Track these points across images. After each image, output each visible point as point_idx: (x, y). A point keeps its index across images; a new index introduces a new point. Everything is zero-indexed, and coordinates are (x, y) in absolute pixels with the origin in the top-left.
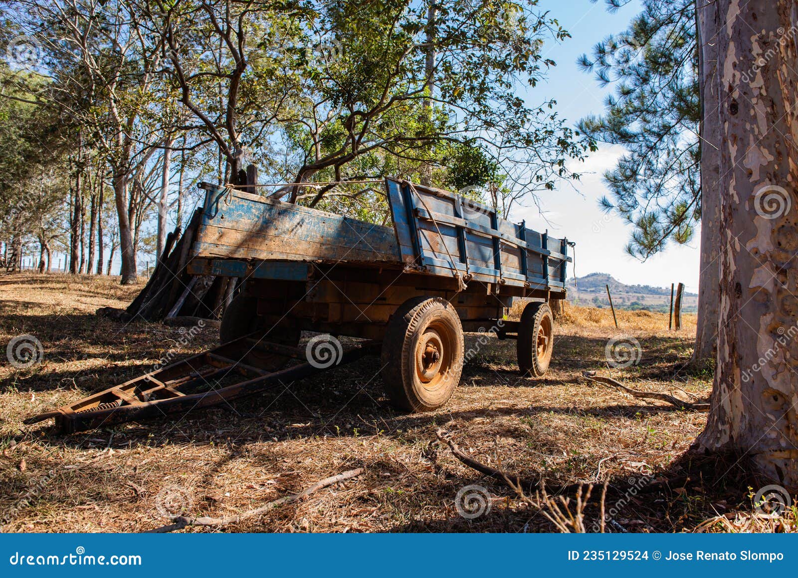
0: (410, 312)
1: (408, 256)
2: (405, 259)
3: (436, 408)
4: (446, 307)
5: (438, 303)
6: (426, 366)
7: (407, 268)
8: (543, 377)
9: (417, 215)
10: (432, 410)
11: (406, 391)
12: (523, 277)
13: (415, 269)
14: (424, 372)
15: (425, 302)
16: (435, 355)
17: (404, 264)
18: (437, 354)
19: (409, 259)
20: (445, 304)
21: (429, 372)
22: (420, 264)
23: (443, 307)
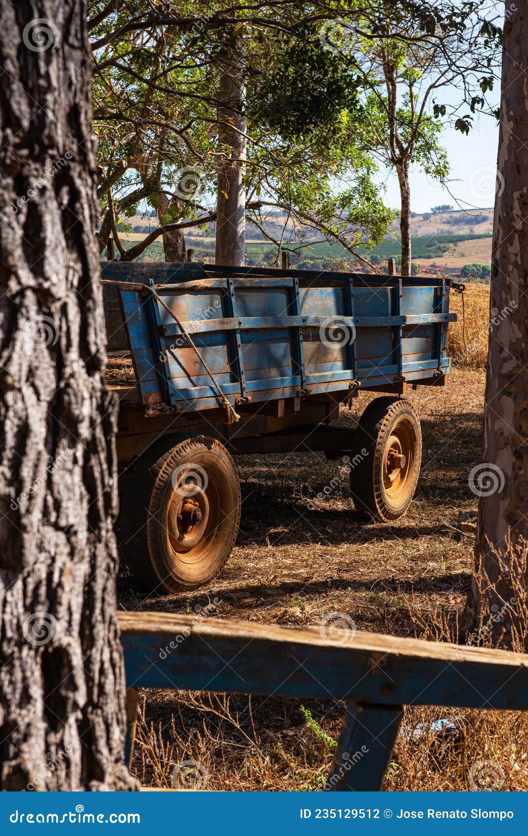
0: (158, 462)
1: (150, 394)
2: (147, 400)
3: (198, 586)
4: (210, 448)
5: (198, 445)
6: (184, 531)
7: (151, 412)
8: (396, 524)
9: (162, 335)
10: (192, 589)
11: (155, 567)
12: (348, 373)
13: (161, 410)
14: (181, 538)
15: (179, 446)
16: (195, 516)
17: (147, 407)
18: (199, 513)
19: (153, 398)
20: (208, 444)
21: (188, 538)
22: (168, 403)
23: (206, 449)
